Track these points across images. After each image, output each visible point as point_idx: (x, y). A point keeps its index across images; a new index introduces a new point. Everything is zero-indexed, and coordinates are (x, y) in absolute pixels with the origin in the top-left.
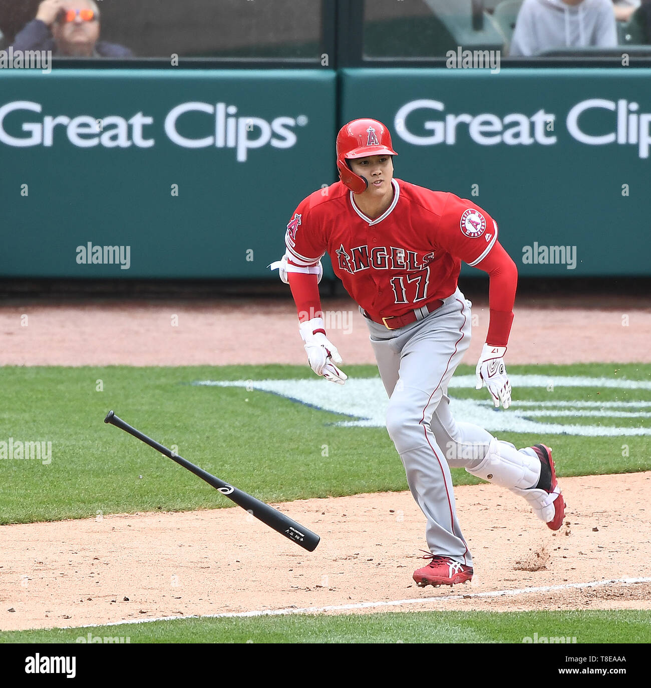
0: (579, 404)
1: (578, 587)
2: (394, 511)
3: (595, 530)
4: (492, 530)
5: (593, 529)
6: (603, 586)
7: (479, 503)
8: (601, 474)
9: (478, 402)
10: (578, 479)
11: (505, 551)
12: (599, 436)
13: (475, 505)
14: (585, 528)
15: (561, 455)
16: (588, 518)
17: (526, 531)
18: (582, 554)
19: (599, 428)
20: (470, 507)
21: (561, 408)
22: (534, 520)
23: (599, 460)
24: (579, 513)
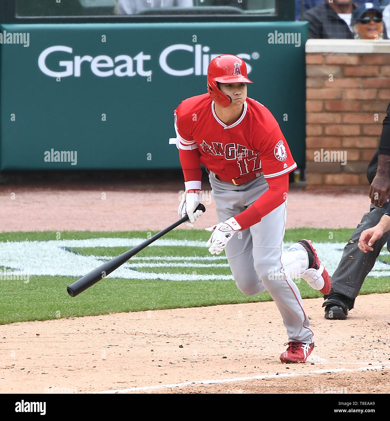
0: (169, 258)
1: (169, 387)
2: (39, 335)
3: (181, 347)
4: (108, 347)
5: (180, 346)
6: (187, 386)
7: (99, 329)
8: (184, 308)
9: (98, 258)
10: (168, 311)
11: (118, 362)
12: (183, 281)
13: (96, 330)
14: (174, 345)
15: (156, 294)
16: (176, 339)
17: (132, 348)
18: (172, 364)
19: (183, 275)
20: (93, 332)
21: (156, 262)
22: (138, 341)
23: (184, 297)
24: (169, 335)
